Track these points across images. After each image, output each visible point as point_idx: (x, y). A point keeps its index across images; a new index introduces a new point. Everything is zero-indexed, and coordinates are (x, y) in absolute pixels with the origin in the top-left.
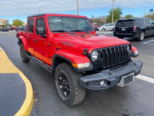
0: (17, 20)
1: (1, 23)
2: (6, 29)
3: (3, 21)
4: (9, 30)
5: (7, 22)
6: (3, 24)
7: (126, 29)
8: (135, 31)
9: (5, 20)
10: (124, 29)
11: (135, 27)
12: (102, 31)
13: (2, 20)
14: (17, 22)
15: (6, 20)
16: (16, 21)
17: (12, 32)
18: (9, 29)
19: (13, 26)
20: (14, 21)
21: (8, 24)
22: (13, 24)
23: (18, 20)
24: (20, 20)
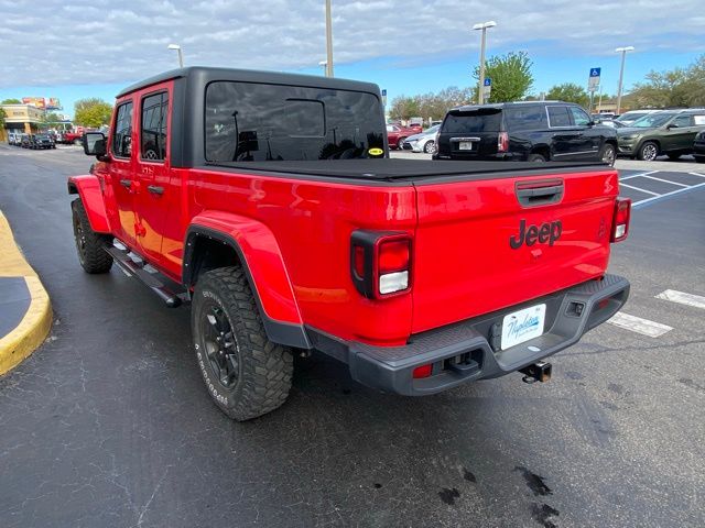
0: (95, 102)
1: (26, 113)
2: (44, 142)
3: (34, 105)
4: (57, 146)
5: (53, 108)
6: (36, 120)
7: (474, 143)
8: (501, 152)
9: (43, 102)
10: (467, 144)
11: (504, 136)
12: (425, 151)
13: (31, 104)
14: (94, 110)
15: (47, 103)
16: (87, 105)
17: (68, 152)
18: (59, 140)
19: (76, 130)
20: (78, 107)
21: (54, 118)
22: (77, 116)
23: (97, 102)
24: (106, 102)
